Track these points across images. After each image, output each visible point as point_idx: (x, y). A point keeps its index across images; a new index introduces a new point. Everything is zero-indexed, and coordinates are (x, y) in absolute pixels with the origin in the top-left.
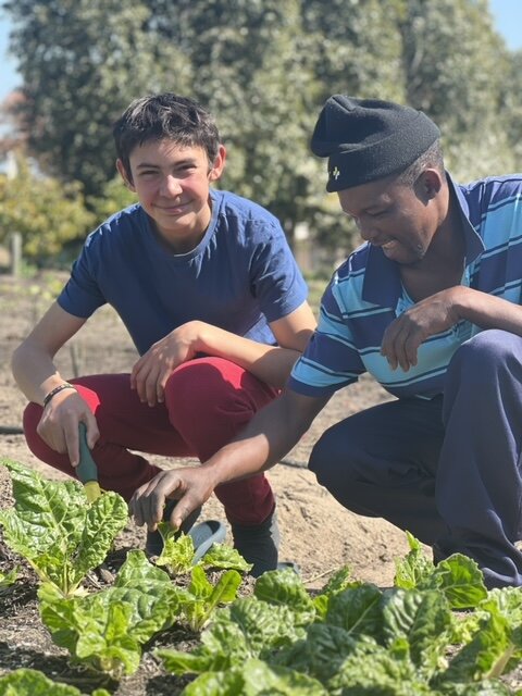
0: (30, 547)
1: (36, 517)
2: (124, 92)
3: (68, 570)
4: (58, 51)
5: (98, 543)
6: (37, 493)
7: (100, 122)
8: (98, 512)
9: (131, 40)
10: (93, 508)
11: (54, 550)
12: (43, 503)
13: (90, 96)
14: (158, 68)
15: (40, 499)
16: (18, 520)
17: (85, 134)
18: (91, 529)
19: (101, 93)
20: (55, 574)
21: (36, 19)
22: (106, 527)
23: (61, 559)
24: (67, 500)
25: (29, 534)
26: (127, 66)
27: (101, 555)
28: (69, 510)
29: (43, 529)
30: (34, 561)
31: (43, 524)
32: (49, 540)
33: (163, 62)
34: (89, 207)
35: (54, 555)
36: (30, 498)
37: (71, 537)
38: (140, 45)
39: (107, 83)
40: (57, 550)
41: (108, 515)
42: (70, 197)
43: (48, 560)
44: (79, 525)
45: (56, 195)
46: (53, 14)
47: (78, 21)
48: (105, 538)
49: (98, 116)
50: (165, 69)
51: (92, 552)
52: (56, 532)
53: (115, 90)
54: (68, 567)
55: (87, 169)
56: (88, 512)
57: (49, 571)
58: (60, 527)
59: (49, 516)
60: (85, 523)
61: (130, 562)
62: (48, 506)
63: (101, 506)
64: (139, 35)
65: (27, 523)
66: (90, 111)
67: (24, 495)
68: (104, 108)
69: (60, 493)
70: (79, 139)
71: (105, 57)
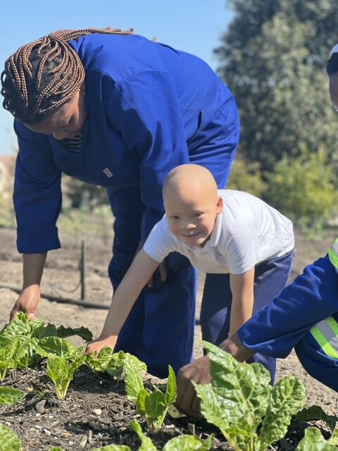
0: (223, 418)
1: (228, 393)
2: (289, 105)
3: (254, 441)
4: (247, 80)
5: (280, 419)
6: (229, 372)
7: (272, 124)
8: (280, 392)
9: (295, 71)
10: (275, 389)
11: (243, 422)
12: (234, 381)
13: (267, 108)
14: (312, 88)
15: (232, 377)
16: (214, 395)
17: (263, 132)
18: (274, 406)
19: (274, 105)
20: (243, 443)
21: (234, 59)
22: (286, 405)
23: (249, 431)
24: (254, 380)
25: (222, 407)
26: (292, 88)
27: (282, 429)
28: (255, 389)
29: (234, 404)
30: (227, 431)
31: (234, 399)
32: (239, 413)
33: (316, 84)
34: (264, 179)
35: (242, 427)
36: (224, 377)
37: (257, 412)
38: (301, 73)
39: (278, 98)
40: (245, 423)
41: (289, 396)
42: (252, 173)
43: (238, 431)
44: (264, 402)
45: (243, 172)
46: (245, 56)
47: (261, 59)
48: (286, 415)
49: (271, 120)
50: (317, 89)
51: (275, 427)
52: (244, 407)
53: (283, 103)
54: (254, 438)
55: (264, 154)
56: (271, 392)
57: (239, 440)
58: (248, 403)
59: (239, 393)
60: (269, 401)
61: (308, 438)
62: (238, 384)
63: (283, 388)
64: (301, 67)
65: (221, 398)
66: (267, 117)
67: (218, 373)
68: (276, 115)
69: (248, 373)
70: (258, 136)
71: (277, 82)
